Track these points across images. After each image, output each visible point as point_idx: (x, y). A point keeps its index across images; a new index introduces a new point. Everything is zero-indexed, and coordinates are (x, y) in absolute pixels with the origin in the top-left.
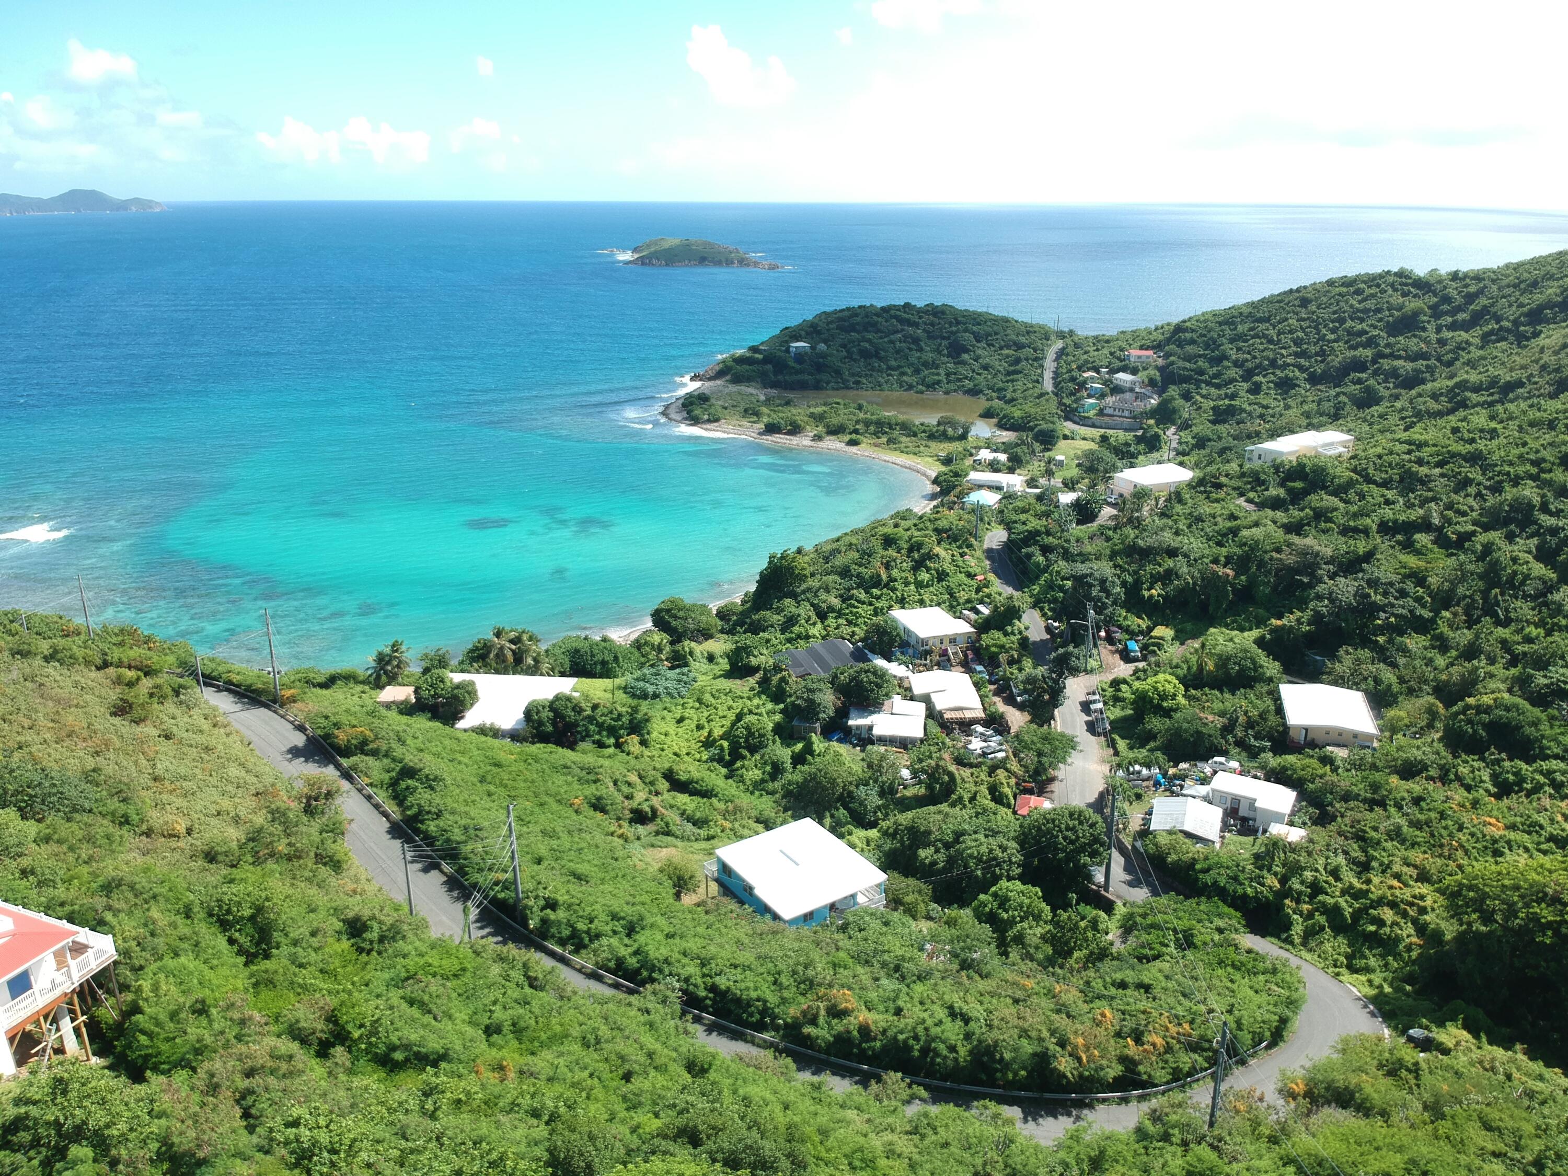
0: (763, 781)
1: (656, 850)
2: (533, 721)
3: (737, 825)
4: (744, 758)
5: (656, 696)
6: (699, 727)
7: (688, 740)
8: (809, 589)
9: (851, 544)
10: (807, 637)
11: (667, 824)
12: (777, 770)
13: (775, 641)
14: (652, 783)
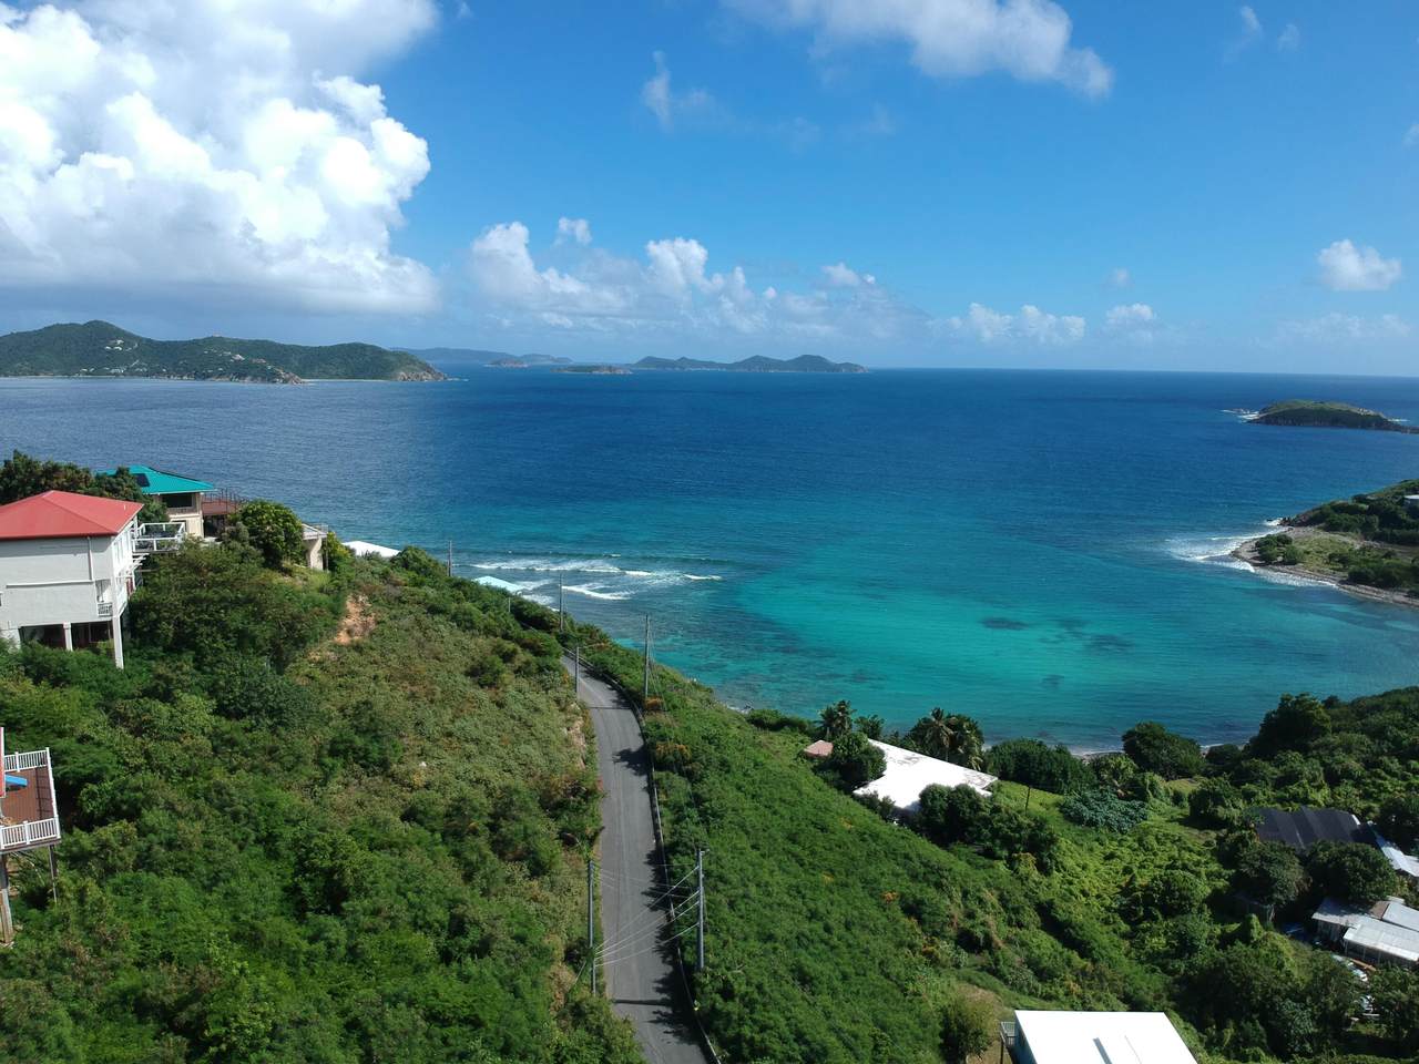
0: (1167, 955)
1: (971, 988)
2: (927, 807)
3: (1089, 994)
4: (1155, 919)
5: (1092, 823)
6: (1127, 870)
7: (1107, 882)
8: (1326, 746)
9: (1399, 703)
10: (1306, 801)
11: (997, 961)
12: (1185, 946)
13: (1261, 797)
14: (1016, 911)
